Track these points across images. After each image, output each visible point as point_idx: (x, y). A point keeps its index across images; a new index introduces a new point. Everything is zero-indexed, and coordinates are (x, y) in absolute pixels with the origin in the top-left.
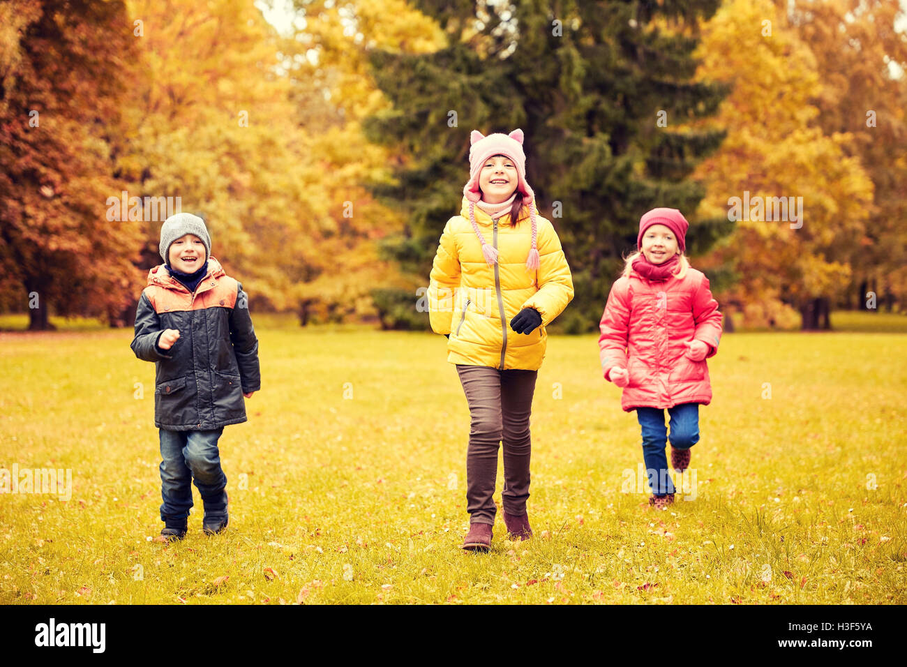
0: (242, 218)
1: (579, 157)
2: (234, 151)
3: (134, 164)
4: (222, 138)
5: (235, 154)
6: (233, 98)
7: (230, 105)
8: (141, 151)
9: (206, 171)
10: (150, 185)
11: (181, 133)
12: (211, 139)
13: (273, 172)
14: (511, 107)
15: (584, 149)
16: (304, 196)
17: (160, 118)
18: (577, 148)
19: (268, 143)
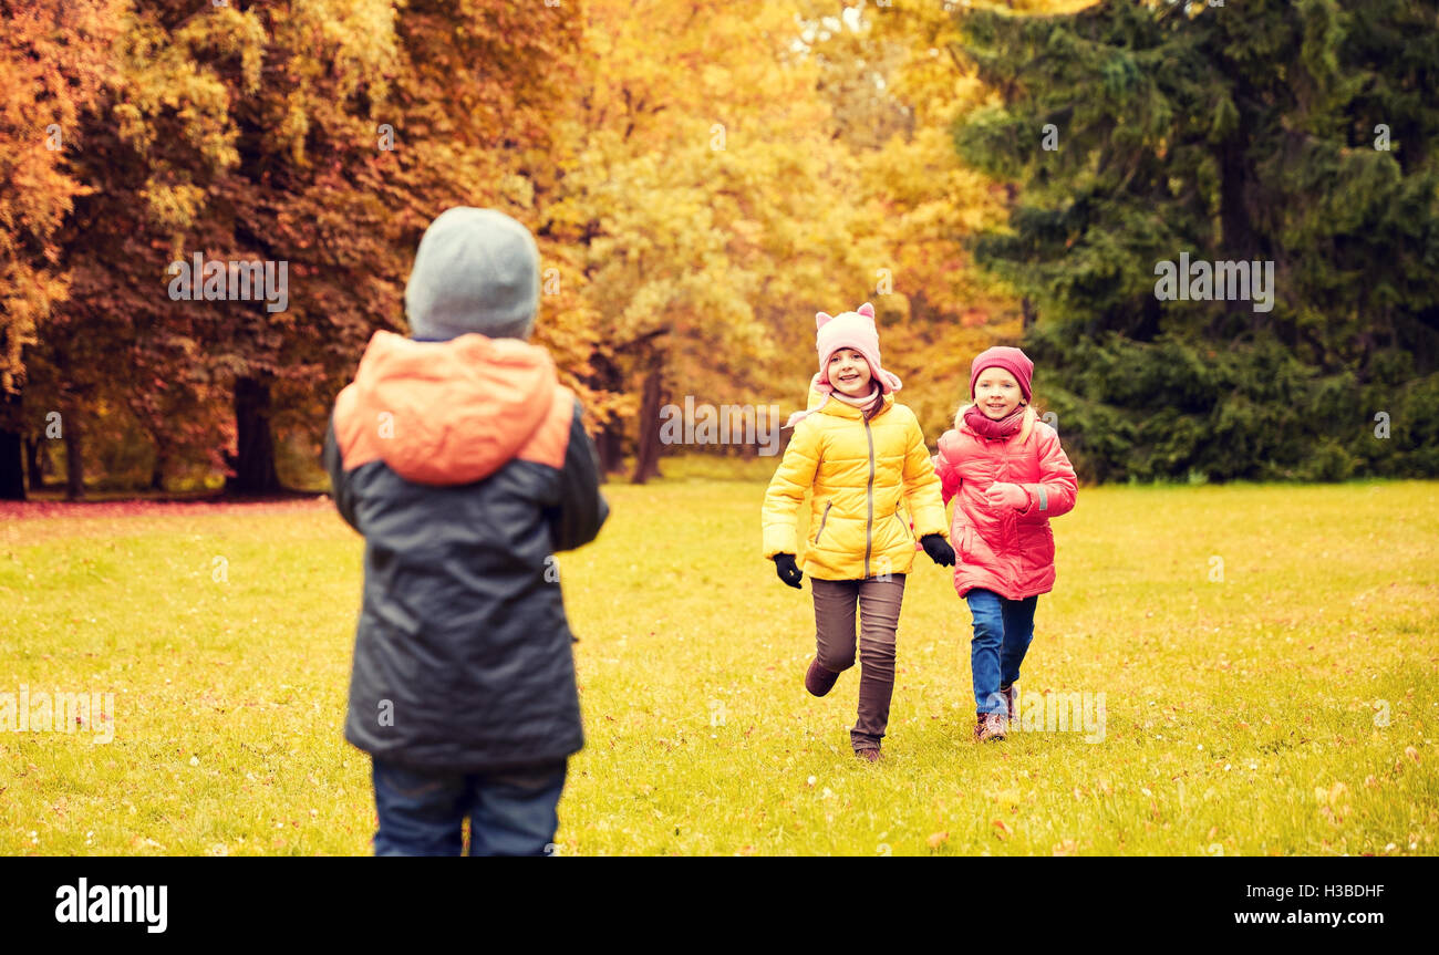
0: (750, 298)
1: (1334, 181)
2: (735, 186)
3: (571, 213)
4: (714, 164)
5: (737, 192)
6: (729, 98)
7: (724, 109)
8: (584, 191)
9: (690, 221)
10: (599, 247)
11: (648, 162)
12: (696, 167)
13: (800, 219)
14: (1210, 102)
15: (1342, 168)
16: (854, 256)
17: (610, 134)
18: (1329, 166)
19: (790, 172)
